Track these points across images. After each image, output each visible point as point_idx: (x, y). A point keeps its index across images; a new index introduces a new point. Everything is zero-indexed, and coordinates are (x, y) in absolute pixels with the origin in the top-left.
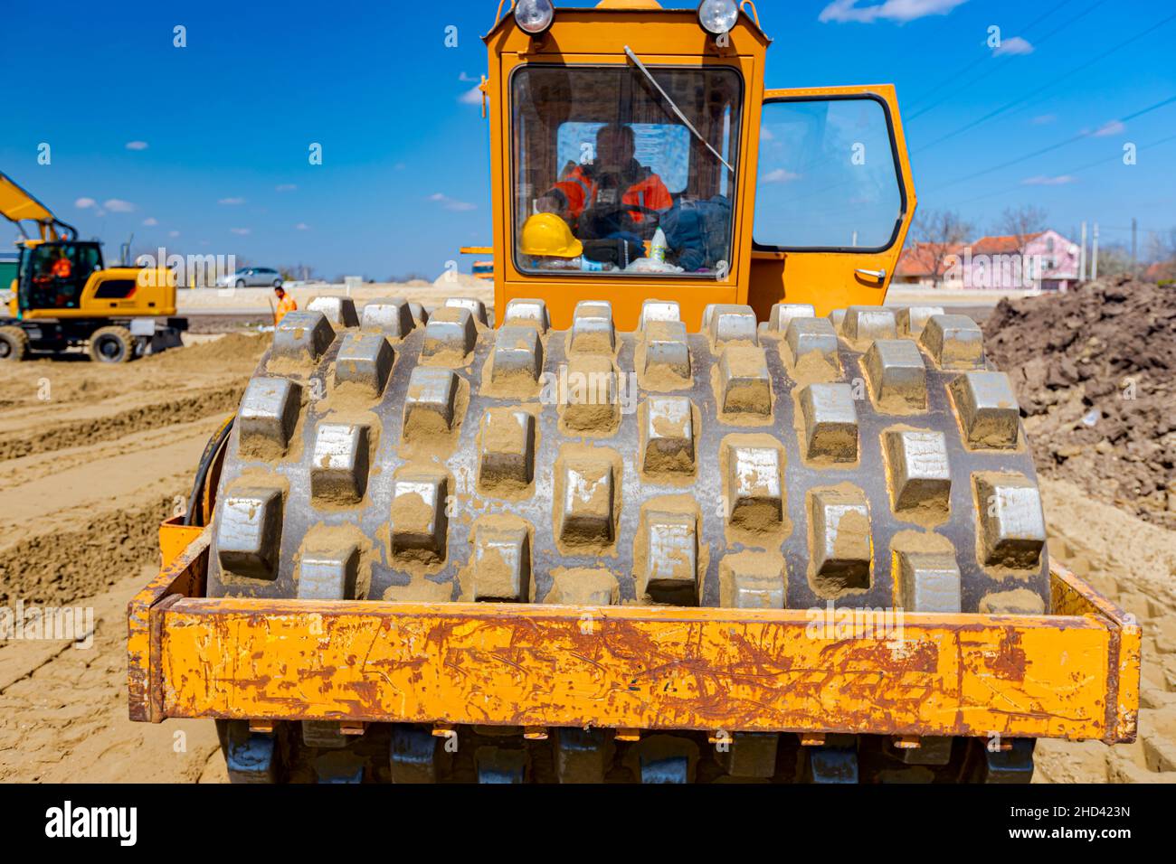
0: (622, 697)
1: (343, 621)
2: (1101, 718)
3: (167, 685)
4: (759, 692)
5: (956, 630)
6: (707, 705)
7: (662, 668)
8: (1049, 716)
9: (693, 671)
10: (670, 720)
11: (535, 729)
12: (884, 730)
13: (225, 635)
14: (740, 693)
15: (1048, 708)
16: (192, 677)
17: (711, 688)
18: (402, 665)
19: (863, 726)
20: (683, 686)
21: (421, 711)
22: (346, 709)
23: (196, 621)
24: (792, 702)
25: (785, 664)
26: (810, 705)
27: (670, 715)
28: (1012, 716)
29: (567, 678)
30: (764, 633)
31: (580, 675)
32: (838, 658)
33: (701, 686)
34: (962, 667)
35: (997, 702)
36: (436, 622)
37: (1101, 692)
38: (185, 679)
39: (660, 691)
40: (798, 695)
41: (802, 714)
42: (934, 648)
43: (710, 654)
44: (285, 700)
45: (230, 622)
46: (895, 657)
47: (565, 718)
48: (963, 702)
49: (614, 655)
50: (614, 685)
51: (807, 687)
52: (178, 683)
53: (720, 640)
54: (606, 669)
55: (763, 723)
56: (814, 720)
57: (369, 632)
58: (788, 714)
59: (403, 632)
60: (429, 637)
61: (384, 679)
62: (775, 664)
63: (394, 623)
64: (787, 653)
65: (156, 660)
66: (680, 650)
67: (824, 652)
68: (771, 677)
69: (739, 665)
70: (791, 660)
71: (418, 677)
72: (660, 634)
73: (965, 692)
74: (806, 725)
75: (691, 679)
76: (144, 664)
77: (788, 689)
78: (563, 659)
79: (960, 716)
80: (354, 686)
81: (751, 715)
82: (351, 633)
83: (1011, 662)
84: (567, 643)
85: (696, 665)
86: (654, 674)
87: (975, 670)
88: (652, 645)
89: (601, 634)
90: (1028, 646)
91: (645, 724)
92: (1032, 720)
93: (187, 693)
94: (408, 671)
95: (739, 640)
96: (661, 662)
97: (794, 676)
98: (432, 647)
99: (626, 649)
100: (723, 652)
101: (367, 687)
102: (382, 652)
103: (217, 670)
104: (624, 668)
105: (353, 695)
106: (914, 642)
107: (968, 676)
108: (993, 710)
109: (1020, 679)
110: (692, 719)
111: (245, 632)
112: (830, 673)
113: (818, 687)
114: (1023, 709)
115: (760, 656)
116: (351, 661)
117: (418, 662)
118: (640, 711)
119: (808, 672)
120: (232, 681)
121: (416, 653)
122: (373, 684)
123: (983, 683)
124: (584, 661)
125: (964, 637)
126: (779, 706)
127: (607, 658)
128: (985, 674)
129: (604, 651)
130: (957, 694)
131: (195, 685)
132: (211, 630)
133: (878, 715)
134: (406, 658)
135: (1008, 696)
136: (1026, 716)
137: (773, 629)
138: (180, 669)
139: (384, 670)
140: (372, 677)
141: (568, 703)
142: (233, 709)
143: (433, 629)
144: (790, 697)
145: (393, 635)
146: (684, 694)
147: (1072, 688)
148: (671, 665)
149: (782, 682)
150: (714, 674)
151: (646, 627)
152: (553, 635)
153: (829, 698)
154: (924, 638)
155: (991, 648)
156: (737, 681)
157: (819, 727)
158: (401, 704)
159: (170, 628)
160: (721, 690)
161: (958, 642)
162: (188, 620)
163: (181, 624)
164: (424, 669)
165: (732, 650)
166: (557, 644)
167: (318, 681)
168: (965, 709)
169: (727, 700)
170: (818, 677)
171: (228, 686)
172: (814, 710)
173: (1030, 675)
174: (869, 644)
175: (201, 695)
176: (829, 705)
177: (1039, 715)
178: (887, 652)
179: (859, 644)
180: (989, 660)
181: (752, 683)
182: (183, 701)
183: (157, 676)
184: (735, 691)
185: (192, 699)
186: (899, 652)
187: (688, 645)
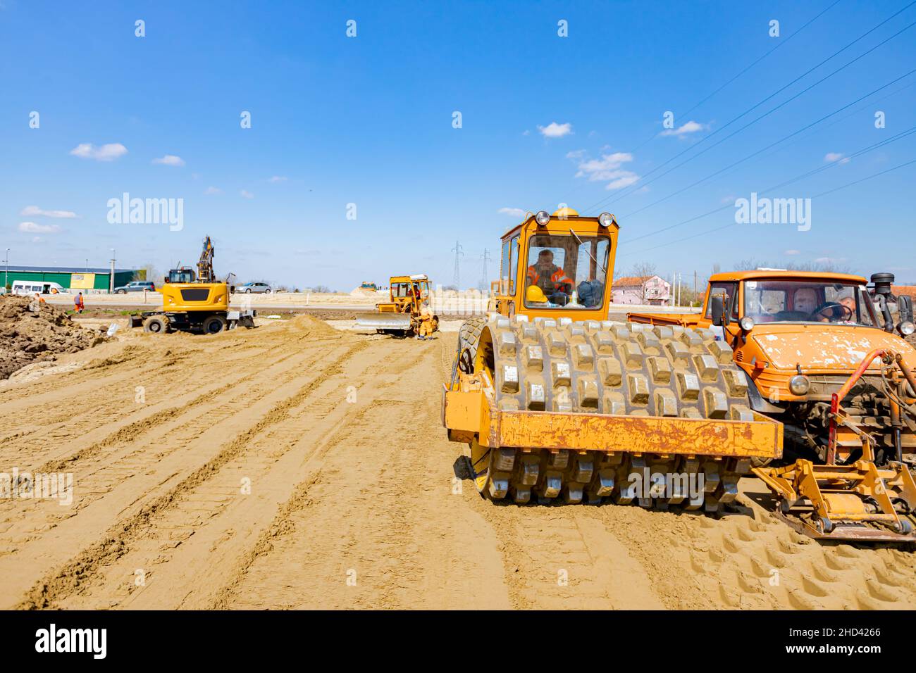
0: (638, 443)
1: (556, 417)
2: (773, 451)
3: (501, 436)
4: (678, 441)
5: (733, 424)
6: (663, 445)
7: (650, 433)
8: (759, 450)
9: (659, 435)
10: (652, 450)
11: (611, 452)
12: (713, 454)
13: (521, 420)
15: (759, 448)
16: (509, 434)
17: (664, 440)
18: (549, 433)
19: (707, 453)
20: (656, 439)
21: (579, 446)
22: (556, 445)
23: (511, 415)
24: (686, 445)
25: (685, 433)
26: (692, 445)
27: (652, 448)
28: (749, 450)
29: (622, 436)
30: (679, 423)
31: (626, 435)
32: (700, 431)
33: (661, 439)
34: (735, 435)
35: (745, 446)
36: (584, 418)
37: (773, 444)
38: (507, 434)
39: (649, 440)
40: (689, 442)
41: (690, 449)
42: (727, 429)
43: (664, 430)
44: (537, 441)
45: (522, 417)
46: (716, 432)
47: (621, 449)
48: (735, 446)
49: (637, 429)
50: (636, 438)
51: (691, 440)
52: (505, 436)
54: (633, 433)
55: (679, 451)
56: (693, 450)
57: (565, 420)
58: (686, 448)
59: (574, 421)
60: (582, 422)
61: (568, 435)
62: (682, 433)
63: (572, 418)
64: (686, 430)
65: (499, 428)
66: (655, 428)
67: (695, 430)
68: (681, 437)
69: (672, 433)
71: (578, 435)
72: (650, 423)
73: (736, 443)
74: (691, 452)
75: (658, 437)
76: (495, 429)
77: (687, 440)
78: (622, 430)
79: (734, 450)
80: (559, 437)
81: (675, 448)
82: (559, 421)
83: (748, 434)
84: (623, 425)
85: (660, 433)
86: (648, 435)
87: (739, 436)
88: (648, 426)
89: (631, 422)
90: (753, 429)
91: (645, 451)
92: (754, 451)
93: (508, 438)
94: (575, 433)
95: (672, 426)
96: (650, 431)
97: (688, 437)
98: (583, 425)
99: (640, 428)
101: (562, 438)
102: (568, 427)
103: (517, 431)
104: (639, 433)
105: (558, 440)
106: (721, 427)
107: (736, 437)
108: (743, 448)
109: (751, 439)
110: (659, 449)
111: (527, 419)
112: (698, 436)
113: (694, 440)
114: (750, 447)
115: (678, 430)
116: (559, 429)
117: (578, 430)
118: (643, 446)
119: (692, 436)
120: (522, 435)
121: (578, 427)
122: (564, 437)
123: (741, 440)
124: (627, 431)
125: (736, 426)
126: (683, 445)
127: (634, 430)
128: (741, 437)
129: (633, 428)
130: (733, 443)
131: (510, 436)
132: (516, 418)
133: (711, 449)
134: (575, 429)
135: (747, 444)
136: (752, 450)
137: (682, 422)
138: (505, 431)
139: (568, 432)
140: (565, 435)
141: (622, 444)
142: (521, 444)
143: (583, 420)
144: (686, 443)
145: (571, 422)
146: (656, 441)
147: (765, 442)
148: (652, 433)
149: (684, 438)
150: (665, 436)
151: (646, 421)
152: (619, 423)
153: (699, 443)
154: (724, 427)
155: (743, 430)
156: (671, 438)
157: (694, 453)
158: (573, 444)
159: (503, 418)
160: (667, 441)
161: (734, 428)
162: (509, 416)
163: (507, 417)
164: (580, 432)
165: (670, 428)
166: (620, 425)
167: (551, 435)
168: (736, 448)
169: (668, 444)
170: (694, 437)
171: (520, 437)
172: (693, 447)
173: (754, 438)
174: (709, 427)
175: (511, 439)
176: (698, 445)
177: (756, 450)
178: (714, 430)
179: (706, 428)
180: (742, 433)
181: (676, 439)
182: (506, 442)
183: (499, 433)
184: (671, 441)
185: (509, 440)
186: (717, 430)
187: (658, 426)
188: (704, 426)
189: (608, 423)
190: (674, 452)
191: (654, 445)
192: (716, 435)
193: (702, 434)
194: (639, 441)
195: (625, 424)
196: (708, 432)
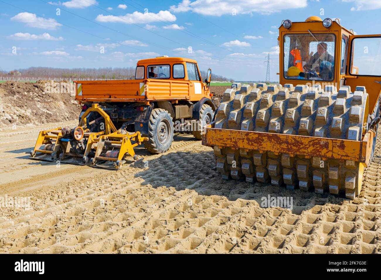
2: (358, 157)
3: (207, 140)
4: (297, 148)
5: (332, 140)
6: (289, 149)
7: (282, 143)
8: (349, 156)
9: (287, 144)
11: (261, 151)
16: (211, 139)
17: (289, 147)
19: (315, 155)
21: (244, 147)
22: (232, 145)
23: (211, 130)
24: (303, 150)
25: (302, 144)
26: (306, 151)
27: (283, 150)
28: (342, 156)
29: (266, 143)
30: (299, 138)
32: (311, 143)
33: (288, 146)
34: (333, 147)
36: (247, 133)
37: (359, 153)
39: (281, 146)
40: (305, 149)
41: (305, 152)
42: (328, 143)
43: (290, 141)
44: (223, 143)
45: (217, 131)
46: (321, 144)
47: (266, 150)
48: (333, 152)
49: (274, 140)
50: (274, 145)
53: (291, 139)
54: (272, 142)
55: (299, 153)
56: (307, 154)
57: (237, 133)
58: (302, 152)
59: (242, 134)
60: (245, 135)
62: (300, 143)
64: (302, 142)
66: (285, 140)
67: (309, 142)
69: (294, 143)
70: (303, 143)
71: (243, 141)
73: (334, 151)
75: (286, 145)
76: (204, 136)
78: (266, 140)
79: (332, 155)
80: (234, 142)
81: (296, 152)
82: (234, 134)
83: (342, 146)
84: (267, 138)
85: (287, 143)
86: (280, 144)
87: (335, 147)
88: (280, 139)
89: (272, 136)
90: (346, 144)
91: (278, 152)
92: (345, 157)
94: (242, 140)
95: (294, 139)
96: (282, 142)
97: (304, 146)
98: (246, 137)
99: (276, 139)
100: (292, 141)
101: (236, 142)
102: (238, 137)
103: (214, 138)
104: (275, 142)
105: (234, 143)
106: (325, 141)
107: (334, 148)
108: (338, 154)
109: (344, 150)
110: (286, 152)
112: (310, 146)
113: (308, 148)
114: (344, 154)
115: (298, 142)
116: (234, 138)
117: (243, 139)
118: (278, 149)
119: (306, 145)
120: (216, 140)
121: (243, 137)
123: (337, 150)
124: (269, 141)
125: (334, 141)
126: (301, 150)
127: (273, 140)
128: (337, 148)
129: (272, 139)
130: (332, 151)
131: (211, 140)
132: (214, 132)
134: (242, 138)
135: (341, 152)
136: (344, 156)
137: (300, 138)
138: (209, 137)
140: (237, 141)
141: (266, 147)
144: (303, 149)
145: (240, 135)
146: (285, 147)
147: (353, 152)
149: (301, 147)
150: (290, 144)
151: (279, 136)
152: (265, 136)
154: (326, 141)
155: (338, 144)
156: (294, 146)
158: (241, 145)
159: (208, 131)
160: (291, 147)
161: (333, 142)
164: (244, 140)
166: (265, 138)
167: (230, 140)
168: (333, 154)
169: (292, 149)
170: (308, 146)
171: (216, 141)
173: (346, 149)
175: (212, 142)
176: (309, 151)
178: (320, 143)
179: (315, 141)
180: (338, 146)
181: (296, 146)
182: (209, 143)
183: (206, 138)
184: (293, 147)
185: (211, 142)
187: (286, 139)
188: (314, 140)
189: (259, 136)
192: (321, 145)
193: (312, 144)
194: (275, 147)
195: (268, 137)
196: (317, 144)
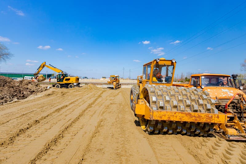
0: (189, 119)
1: (168, 112)
5: (214, 114)
6: (196, 120)
10: (193, 121)
12: (209, 122)
13: (158, 113)
14: (198, 119)
19: (207, 122)
20: (194, 118)
22: (167, 119)
25: (201, 117)
26: (203, 120)
32: (205, 116)
36: (175, 112)
37: (224, 120)
41: (203, 121)
43: (196, 116)
47: (185, 121)
55: (200, 122)
57: (170, 113)
61: (171, 117)
65: (153, 115)
66: (194, 115)
72: (192, 114)
74: (203, 122)
76: (152, 115)
79: (214, 121)
83: (218, 117)
85: (195, 117)
86: (192, 117)
89: (188, 114)
90: (219, 116)
91: (191, 121)
101: (169, 118)
102: (170, 115)
104: (189, 116)
108: (217, 121)
111: (160, 113)
112: (205, 118)
115: (200, 116)
117: (173, 116)
119: (203, 117)
123: (216, 119)
124: (186, 116)
126: (201, 120)
127: (188, 116)
130: (214, 119)
131: (155, 117)
137: (201, 114)
141: (185, 119)
142: (158, 119)
146: (194, 119)
147: (222, 119)
149: (201, 118)
152: (184, 114)
153: (205, 120)
158: (172, 119)
161: (214, 116)
163: (155, 112)
165: (198, 115)
171: (158, 117)
173: (219, 118)
174: (208, 115)
177: (220, 121)
180: (216, 117)
181: (199, 118)
183: (153, 116)
186: (210, 116)
189: (181, 114)
190: (199, 122)
191: (193, 120)
195: (186, 114)
196: (208, 116)
